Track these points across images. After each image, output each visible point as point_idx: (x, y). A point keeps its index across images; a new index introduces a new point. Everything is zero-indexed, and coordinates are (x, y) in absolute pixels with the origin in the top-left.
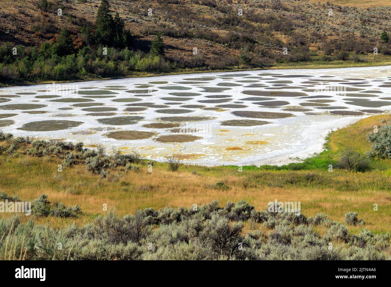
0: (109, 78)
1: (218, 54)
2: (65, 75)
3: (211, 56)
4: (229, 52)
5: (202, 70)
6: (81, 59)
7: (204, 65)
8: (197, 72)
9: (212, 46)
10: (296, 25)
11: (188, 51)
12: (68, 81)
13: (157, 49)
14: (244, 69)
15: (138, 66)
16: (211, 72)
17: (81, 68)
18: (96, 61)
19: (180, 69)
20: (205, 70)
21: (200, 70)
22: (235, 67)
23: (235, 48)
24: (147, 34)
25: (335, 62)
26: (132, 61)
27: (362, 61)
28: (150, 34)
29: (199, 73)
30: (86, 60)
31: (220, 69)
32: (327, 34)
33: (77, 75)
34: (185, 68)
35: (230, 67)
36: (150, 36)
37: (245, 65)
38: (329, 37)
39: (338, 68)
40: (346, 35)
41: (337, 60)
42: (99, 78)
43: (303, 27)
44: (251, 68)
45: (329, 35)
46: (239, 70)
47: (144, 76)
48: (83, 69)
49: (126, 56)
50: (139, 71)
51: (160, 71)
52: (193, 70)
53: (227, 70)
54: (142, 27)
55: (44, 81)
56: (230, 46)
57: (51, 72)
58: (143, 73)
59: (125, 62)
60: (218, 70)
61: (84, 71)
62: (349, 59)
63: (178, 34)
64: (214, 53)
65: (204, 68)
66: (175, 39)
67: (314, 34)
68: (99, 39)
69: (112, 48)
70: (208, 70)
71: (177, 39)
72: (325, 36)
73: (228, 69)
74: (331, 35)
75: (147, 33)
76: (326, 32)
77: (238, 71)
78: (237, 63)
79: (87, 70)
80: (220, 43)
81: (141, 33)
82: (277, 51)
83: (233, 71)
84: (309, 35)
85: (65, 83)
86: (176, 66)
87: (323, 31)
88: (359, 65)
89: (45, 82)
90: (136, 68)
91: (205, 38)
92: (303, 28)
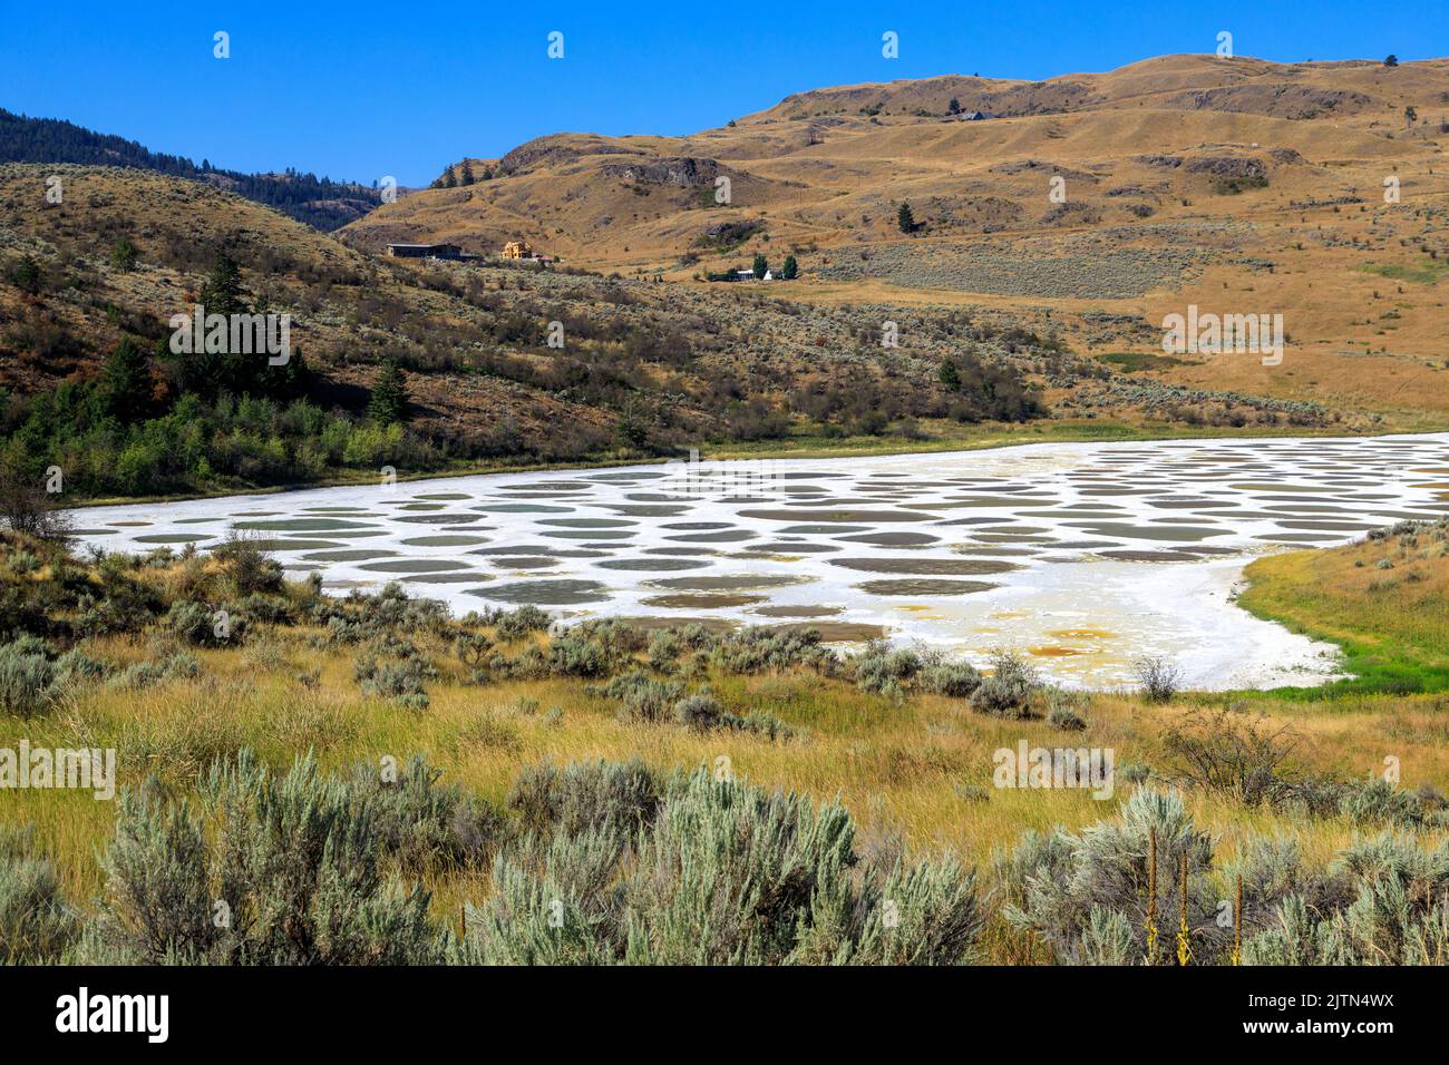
0: (279, 488)
1: (547, 420)
2: (155, 476)
3: (531, 423)
4: (577, 415)
5: (523, 465)
6: (192, 432)
7: (522, 450)
8: (508, 468)
9: (527, 397)
10: (698, 346)
11: (469, 410)
12: (165, 498)
13: (391, 403)
14: (630, 460)
15: (352, 452)
16: (548, 469)
17: (194, 460)
18: (234, 439)
19: (463, 463)
20: (529, 463)
21: (516, 464)
22: (607, 453)
23: (589, 403)
24: (341, 361)
25: (855, 439)
26: (330, 437)
27: (925, 438)
28: (353, 362)
29: (515, 472)
30: (207, 433)
31: (569, 460)
32: (794, 368)
33: (188, 478)
34: (473, 457)
35: (596, 456)
36: (353, 367)
37: (631, 450)
38: (802, 377)
39: (876, 454)
40: (845, 371)
41: (858, 435)
42: (250, 487)
43: (719, 350)
44: (650, 457)
45: (800, 371)
46: (621, 462)
47: (370, 480)
48: (202, 460)
49: (308, 426)
50: (351, 465)
51: (409, 468)
52: (497, 463)
53: (589, 464)
54: (320, 341)
55: (94, 497)
56: (573, 397)
57: (113, 468)
58: (366, 474)
59: (310, 440)
60: (564, 464)
61: (204, 467)
62: (890, 434)
63: (430, 364)
64: (538, 415)
65: (526, 457)
66: (424, 378)
67: (758, 370)
68: (217, 375)
69: (264, 401)
70: (537, 463)
71: (428, 378)
72: (789, 373)
73: (589, 460)
74: (806, 371)
75: (342, 357)
76: (789, 363)
77: (617, 465)
78: (607, 446)
79: (212, 463)
80: (544, 389)
81: (324, 357)
82: (694, 413)
83: (605, 467)
84: (744, 372)
85: (159, 502)
86: (450, 454)
87: (781, 361)
88: (923, 448)
89: (96, 501)
90: (347, 459)
91: (501, 376)
92: (721, 354)
